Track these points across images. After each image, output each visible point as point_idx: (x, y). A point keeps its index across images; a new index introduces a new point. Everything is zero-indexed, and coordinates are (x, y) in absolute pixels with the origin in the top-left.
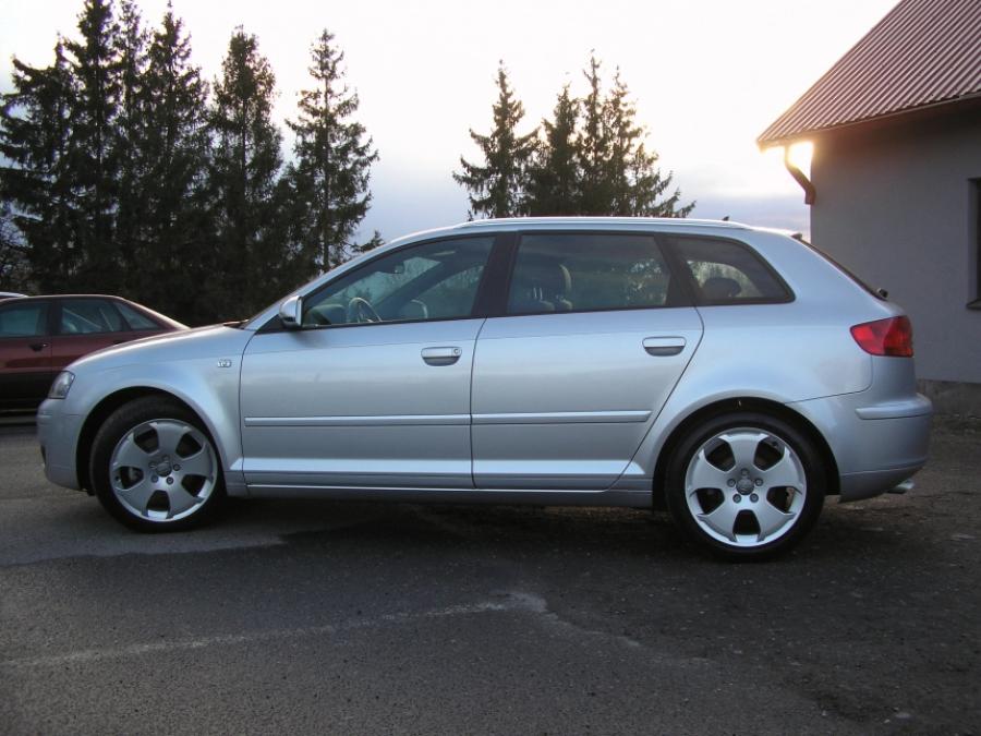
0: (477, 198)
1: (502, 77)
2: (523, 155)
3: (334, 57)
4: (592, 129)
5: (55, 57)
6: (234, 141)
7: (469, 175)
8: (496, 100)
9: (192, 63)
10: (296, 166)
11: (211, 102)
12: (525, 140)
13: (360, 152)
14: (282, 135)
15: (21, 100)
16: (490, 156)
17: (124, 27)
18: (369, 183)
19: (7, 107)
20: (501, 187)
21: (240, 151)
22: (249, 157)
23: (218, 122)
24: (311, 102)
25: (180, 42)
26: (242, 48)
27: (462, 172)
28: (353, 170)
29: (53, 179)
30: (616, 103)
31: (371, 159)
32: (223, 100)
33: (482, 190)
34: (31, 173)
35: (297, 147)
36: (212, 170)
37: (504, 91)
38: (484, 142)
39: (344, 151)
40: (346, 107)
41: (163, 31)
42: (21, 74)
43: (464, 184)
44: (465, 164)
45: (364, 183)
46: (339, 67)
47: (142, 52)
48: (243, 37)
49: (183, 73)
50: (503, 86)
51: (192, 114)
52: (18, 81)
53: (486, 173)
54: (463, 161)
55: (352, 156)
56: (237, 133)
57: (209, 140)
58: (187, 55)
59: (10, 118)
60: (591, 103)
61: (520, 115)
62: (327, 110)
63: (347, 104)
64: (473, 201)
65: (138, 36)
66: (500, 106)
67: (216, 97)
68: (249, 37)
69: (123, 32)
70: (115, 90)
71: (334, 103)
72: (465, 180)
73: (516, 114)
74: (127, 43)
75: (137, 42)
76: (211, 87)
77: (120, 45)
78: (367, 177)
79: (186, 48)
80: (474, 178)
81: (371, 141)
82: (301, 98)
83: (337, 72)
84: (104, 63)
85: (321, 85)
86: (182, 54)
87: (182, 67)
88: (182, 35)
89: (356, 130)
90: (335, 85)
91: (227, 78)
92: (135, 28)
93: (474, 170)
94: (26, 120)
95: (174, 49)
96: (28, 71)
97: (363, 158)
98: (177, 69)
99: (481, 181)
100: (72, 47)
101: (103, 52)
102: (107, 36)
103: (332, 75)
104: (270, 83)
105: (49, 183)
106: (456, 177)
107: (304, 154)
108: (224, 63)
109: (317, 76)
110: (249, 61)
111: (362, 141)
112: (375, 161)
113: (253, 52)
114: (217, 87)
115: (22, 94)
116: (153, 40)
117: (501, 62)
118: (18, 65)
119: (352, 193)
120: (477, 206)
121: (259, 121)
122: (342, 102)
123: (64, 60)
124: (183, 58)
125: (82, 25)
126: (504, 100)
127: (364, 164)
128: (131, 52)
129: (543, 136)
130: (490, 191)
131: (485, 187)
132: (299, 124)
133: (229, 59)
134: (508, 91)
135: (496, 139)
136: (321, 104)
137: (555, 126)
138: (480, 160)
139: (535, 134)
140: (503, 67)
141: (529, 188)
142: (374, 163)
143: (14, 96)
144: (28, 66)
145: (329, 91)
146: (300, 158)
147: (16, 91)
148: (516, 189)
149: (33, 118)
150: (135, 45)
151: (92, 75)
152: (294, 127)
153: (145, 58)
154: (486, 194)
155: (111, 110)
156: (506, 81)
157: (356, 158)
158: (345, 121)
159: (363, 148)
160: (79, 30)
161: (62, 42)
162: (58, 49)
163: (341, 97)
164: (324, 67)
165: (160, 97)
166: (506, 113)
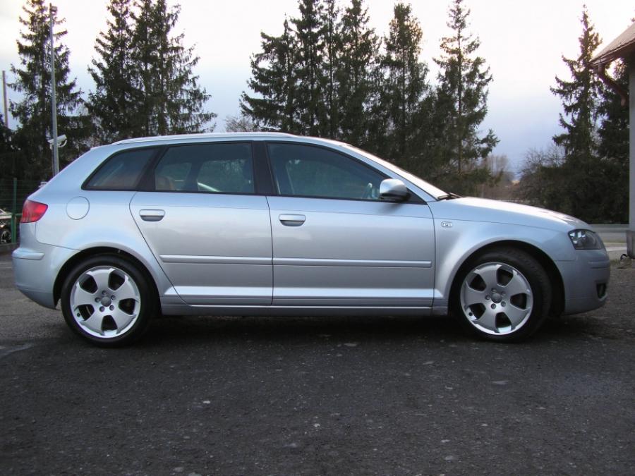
0: (568, 104)
1: (585, 17)
3: (463, 14)
5: (284, 29)
6: (398, 74)
7: (562, 88)
8: (581, 34)
9: (369, 26)
10: (440, 87)
11: (383, 51)
13: (482, 76)
14: (429, 68)
15: (265, 57)
16: (576, 74)
17: (326, 6)
18: (488, 97)
19: (257, 62)
20: (585, 95)
21: (401, 80)
22: (407, 82)
23: (387, 62)
24: (449, 45)
25: (362, 13)
26: (401, 13)
27: (557, 86)
28: (478, 89)
29: (284, 104)
31: (488, 80)
32: (390, 48)
33: (571, 97)
34: (271, 101)
35: (440, 75)
36: (382, 94)
37: (587, 26)
38: (571, 64)
39: (471, 77)
40: (473, 47)
41: (351, 7)
42: (266, 41)
43: (558, 95)
44: (558, 81)
45: (484, 96)
46: (467, 20)
47: (338, 20)
48: (402, 6)
49: (364, 32)
50: (586, 23)
51: (369, 57)
52: (264, 46)
53: (574, 86)
54: (557, 79)
55: (477, 80)
56: (399, 68)
57: (382, 75)
58: (368, 19)
59: (258, 69)
61: (597, 44)
62: (459, 49)
63: (473, 44)
64: (565, 106)
65: (335, 10)
66: (583, 37)
67: (386, 46)
68: (405, 6)
69: (326, 10)
70: (321, 48)
71: (464, 45)
72: (559, 92)
73: (594, 43)
74: (328, 17)
75: (334, 15)
76: (383, 39)
77: (324, 18)
78: (487, 93)
79: (366, 17)
80: (565, 90)
81: (489, 68)
82: (442, 42)
83: (467, 24)
84: (315, 30)
85: (455, 33)
86: (363, 20)
87: (363, 29)
88: (363, 7)
89: (478, 62)
90: (464, 33)
91: (391, 34)
92: (332, 8)
93: (565, 85)
94: (268, 69)
95: (358, 17)
96: (269, 39)
97: (483, 80)
98: (361, 30)
99: (570, 92)
100: (294, 21)
101: (313, 23)
102: (316, 12)
103: (463, 25)
104: (419, 35)
105: (283, 106)
106: (552, 90)
107: (444, 80)
108: (390, 24)
109: (453, 27)
110: (407, 20)
111: (482, 69)
112: (491, 81)
113: (409, 15)
114: (386, 39)
115: (266, 53)
116: (345, 13)
117: (584, 6)
118: (264, 36)
119: (475, 104)
120: (568, 109)
121: (412, 60)
122: (470, 43)
123: (290, 30)
124: (365, 23)
125: (301, 7)
126: (586, 34)
127: (484, 84)
128: (331, 22)
130: (577, 99)
131: (573, 96)
132: (441, 60)
133: (392, 21)
134: (589, 26)
135: (581, 62)
136: (454, 46)
138: (570, 79)
140: (585, 10)
141: (606, 95)
142: (490, 83)
143: (262, 55)
144: (270, 36)
145: (459, 37)
146: (442, 82)
147: (263, 51)
148: (596, 96)
149: (273, 67)
150: (333, 17)
151: (309, 39)
152: (438, 63)
153: (339, 25)
154: (574, 101)
155: (320, 58)
156: (588, 20)
157: (480, 80)
158: (472, 57)
159: (484, 74)
160: (299, 10)
161: (288, 19)
162: (286, 24)
163: (468, 40)
164: (458, 21)
165: (350, 50)
166: (588, 42)
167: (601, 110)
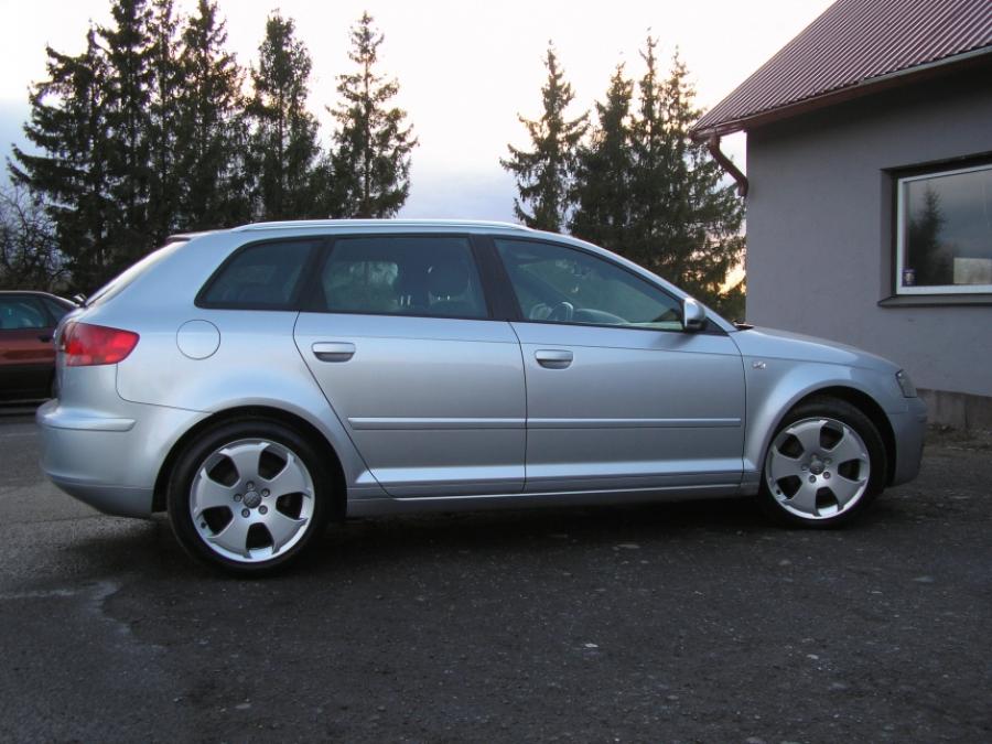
0: (525, 185)
1: (551, 58)
2: (572, 139)
3: (374, 40)
4: (648, 111)
5: (87, 44)
6: (271, 128)
7: (517, 161)
8: (545, 83)
9: (227, 48)
10: (335, 152)
11: (248, 90)
12: (575, 124)
13: (401, 138)
14: (320, 121)
15: (53, 89)
16: (538, 141)
17: (157, 12)
18: (410, 170)
19: (40, 96)
20: (549, 173)
21: (277, 137)
22: (286, 142)
23: (255, 108)
24: (351, 87)
25: (215, 27)
26: (278, 32)
27: (510, 158)
28: (395, 157)
29: (86, 168)
30: (675, 83)
31: (411, 145)
32: (260, 86)
33: (530, 176)
34: (64, 162)
35: (337, 133)
36: (248, 158)
37: (553, 72)
38: (531, 126)
39: (384, 138)
40: (383, 94)
41: (199, 16)
42: (54, 61)
43: (512, 170)
44: (512, 150)
45: (405, 169)
46: (379, 50)
47: (177, 36)
48: (279, 21)
49: (218, 58)
50: (552, 68)
51: (227, 100)
52: (52, 69)
53: (534, 159)
54: (510, 147)
55: (393, 142)
56: (273, 120)
57: (246, 128)
58: (224, 39)
59: (42, 107)
60: (647, 85)
61: (569, 98)
62: (366, 94)
63: (387, 87)
64: (521, 188)
65: (171, 21)
66: (549, 88)
67: (253, 82)
68: (284, 23)
69: (157, 18)
70: (148, 78)
71: (373, 89)
72: (513, 166)
73: (565, 97)
74: (161, 29)
75: (171, 28)
76: (249, 72)
77: (154, 30)
78: (409, 163)
79: (222, 33)
80: (522, 164)
81: (412, 126)
82: (340, 82)
83: (377, 55)
84: (138, 50)
85: (360, 69)
86: (218, 39)
87: (217, 52)
88: (218, 19)
89: (395, 116)
90: (374, 69)
91: (262, 63)
92: (168, 15)
93: (521, 156)
94: (59, 108)
95: (209, 34)
96: (61, 59)
97: (403, 144)
98: (213, 54)
99: (529, 167)
100: (104, 33)
101: (137, 38)
102: (139, 22)
103: (372, 59)
104: (306, 68)
105: (83, 172)
106: (503, 163)
107: (343, 139)
108: (260, 48)
109: (357, 59)
110: (287, 45)
111: (402, 127)
112: (415, 146)
113: (290, 36)
114: (253, 72)
115: (55, 81)
116: (188, 25)
117: (550, 42)
118: (51, 53)
119: (391, 179)
120: (525, 193)
121: (295, 106)
122: (383, 86)
123: (97, 47)
124: (219, 43)
125: (116, 11)
126: (553, 82)
127: (404, 150)
128: (165, 37)
129: (595, 120)
130: (539, 177)
131: (533, 173)
132: (338, 109)
133: (264, 44)
134: (557, 72)
135: (545, 123)
136: (360, 89)
137: (607, 109)
138: (530, 148)
139: (585, 118)
140: (551, 47)
141: (579, 174)
142: (414, 149)
143: (47, 84)
144: (62, 54)
145: (368, 75)
146: (340, 145)
147: (50, 79)
148: (565, 175)
149: (67, 106)
150: (169, 30)
151: (128, 63)
152: (334, 113)
153: (179, 44)
154: (534, 181)
155: (145, 97)
156: (556, 62)
157: (397, 144)
158: (386, 106)
159: (405, 134)
160: (113, 16)
161: (95, 28)
162: (90, 36)
163: (380, 82)
164: (365, 50)
165: (195, 84)
166: (555, 96)
167: (572, 196)
